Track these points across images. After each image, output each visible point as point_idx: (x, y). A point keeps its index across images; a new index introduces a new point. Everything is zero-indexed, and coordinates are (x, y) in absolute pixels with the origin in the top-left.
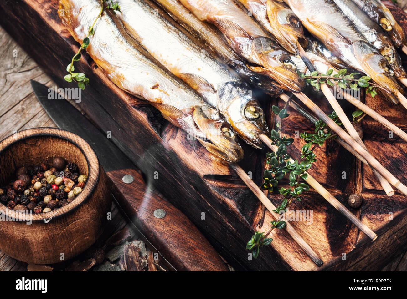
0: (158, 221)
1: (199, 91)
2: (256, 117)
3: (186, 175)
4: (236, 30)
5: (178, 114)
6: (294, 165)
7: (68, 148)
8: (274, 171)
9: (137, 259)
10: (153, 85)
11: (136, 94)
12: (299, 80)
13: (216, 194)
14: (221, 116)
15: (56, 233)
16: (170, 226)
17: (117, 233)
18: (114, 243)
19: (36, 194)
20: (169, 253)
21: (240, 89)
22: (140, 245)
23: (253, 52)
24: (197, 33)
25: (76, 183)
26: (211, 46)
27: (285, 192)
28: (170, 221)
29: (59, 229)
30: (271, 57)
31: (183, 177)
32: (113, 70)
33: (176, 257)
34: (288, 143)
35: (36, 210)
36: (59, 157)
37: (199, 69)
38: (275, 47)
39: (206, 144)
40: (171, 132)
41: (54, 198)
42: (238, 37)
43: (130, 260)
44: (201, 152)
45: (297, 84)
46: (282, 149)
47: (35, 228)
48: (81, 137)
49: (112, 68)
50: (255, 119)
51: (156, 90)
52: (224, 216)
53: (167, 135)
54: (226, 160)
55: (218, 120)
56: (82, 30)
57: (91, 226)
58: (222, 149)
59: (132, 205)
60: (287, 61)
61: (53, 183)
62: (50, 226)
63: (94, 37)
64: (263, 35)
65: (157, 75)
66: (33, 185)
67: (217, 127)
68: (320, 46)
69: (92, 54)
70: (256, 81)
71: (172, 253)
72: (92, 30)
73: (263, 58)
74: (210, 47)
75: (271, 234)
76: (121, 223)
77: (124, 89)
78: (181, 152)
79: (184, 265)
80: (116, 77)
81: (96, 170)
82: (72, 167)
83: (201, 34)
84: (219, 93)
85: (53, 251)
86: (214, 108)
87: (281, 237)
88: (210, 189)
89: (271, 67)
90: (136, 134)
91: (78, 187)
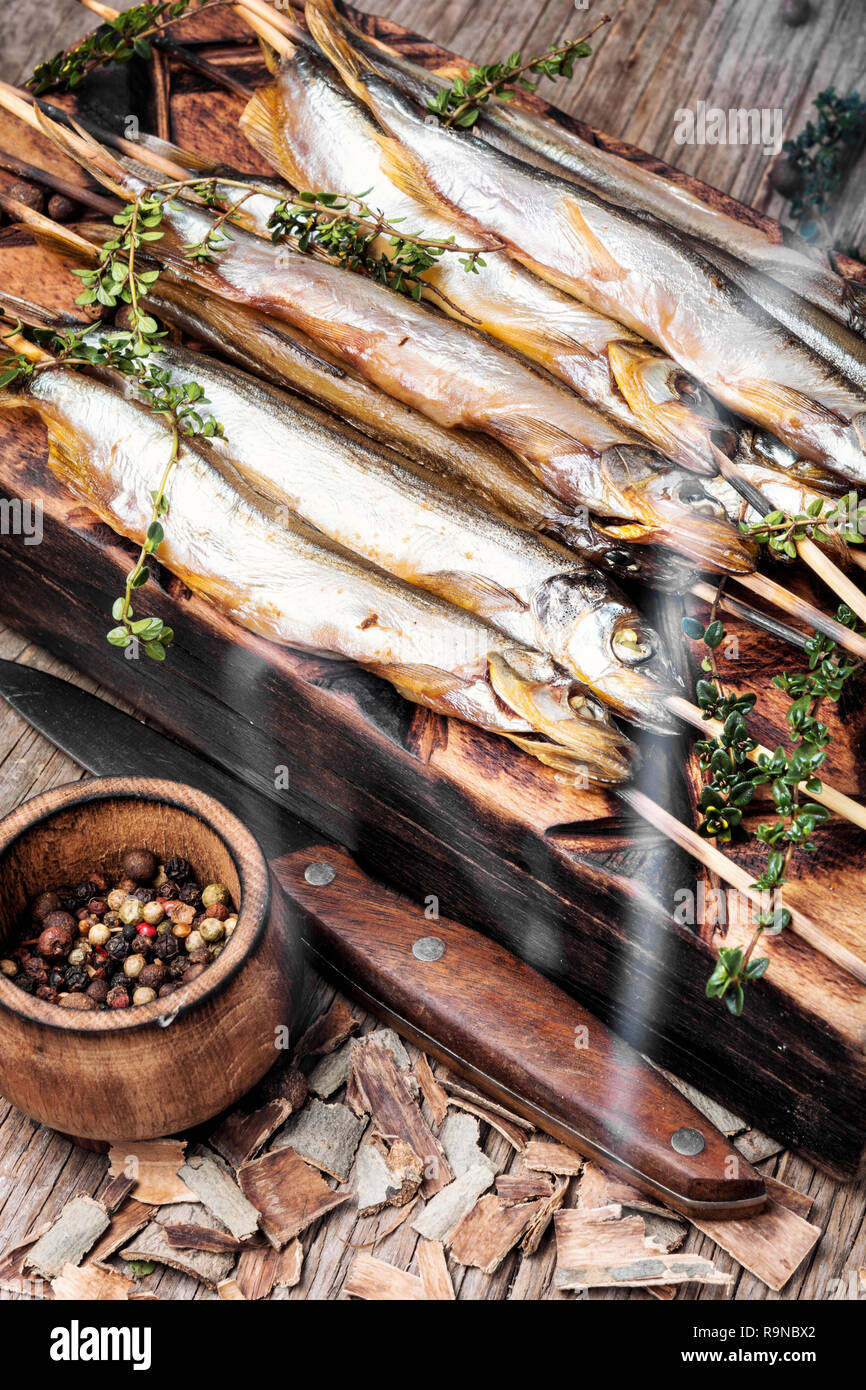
0: (430, 969)
1: (481, 613)
2: (646, 655)
3: (490, 837)
4: (552, 438)
5: (447, 683)
6: (778, 762)
7: (161, 821)
8: (724, 787)
9: (392, 1078)
10: (363, 618)
11: (319, 650)
12: (743, 542)
13: (587, 871)
14: (559, 669)
15: (191, 1048)
16: (464, 977)
17: (318, 1022)
18: (318, 1050)
19: (100, 959)
20: (480, 1047)
21: (587, 589)
22: (388, 1042)
23: (608, 490)
24: (440, 460)
25: (201, 909)
26: (485, 490)
27: (771, 834)
28: (459, 963)
29: (196, 1037)
30: (657, 495)
31: (482, 843)
32: (243, 596)
33: (501, 1056)
34: (743, 707)
35: (113, 999)
36: (136, 850)
37: (469, 556)
38: (658, 465)
39: (533, 747)
40: (428, 732)
41: (149, 960)
42: (560, 458)
43: (375, 1083)
44: (523, 771)
45: (739, 552)
46: (734, 725)
47: (137, 1045)
48: (194, 786)
49: (239, 591)
50: (645, 660)
51: (372, 631)
52: (614, 925)
53: (420, 742)
54: (599, 781)
55: (553, 681)
56: (131, 504)
57: (272, 1014)
58: (583, 753)
59: (349, 941)
60: (696, 496)
61: (142, 921)
62: (174, 1032)
63: (171, 517)
64: (622, 439)
65: (367, 592)
66: (86, 935)
67: (557, 699)
68: (760, 441)
69: (175, 563)
70: (622, 562)
71: (486, 1045)
72: (162, 500)
73: (637, 500)
74: (479, 492)
75: (756, 948)
76: (320, 993)
77: (282, 640)
78: (470, 779)
79: (526, 1071)
80: (256, 614)
81: (259, 864)
82: (178, 868)
83: (450, 463)
84: (535, 609)
85: (186, 1096)
86: (533, 650)
87: (782, 951)
88: (567, 861)
89: (664, 520)
90: (325, 753)
91: (211, 920)
